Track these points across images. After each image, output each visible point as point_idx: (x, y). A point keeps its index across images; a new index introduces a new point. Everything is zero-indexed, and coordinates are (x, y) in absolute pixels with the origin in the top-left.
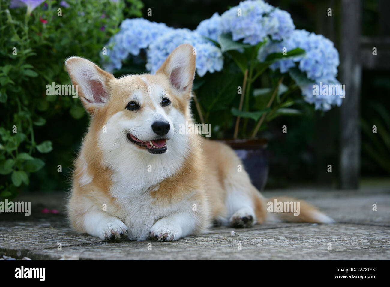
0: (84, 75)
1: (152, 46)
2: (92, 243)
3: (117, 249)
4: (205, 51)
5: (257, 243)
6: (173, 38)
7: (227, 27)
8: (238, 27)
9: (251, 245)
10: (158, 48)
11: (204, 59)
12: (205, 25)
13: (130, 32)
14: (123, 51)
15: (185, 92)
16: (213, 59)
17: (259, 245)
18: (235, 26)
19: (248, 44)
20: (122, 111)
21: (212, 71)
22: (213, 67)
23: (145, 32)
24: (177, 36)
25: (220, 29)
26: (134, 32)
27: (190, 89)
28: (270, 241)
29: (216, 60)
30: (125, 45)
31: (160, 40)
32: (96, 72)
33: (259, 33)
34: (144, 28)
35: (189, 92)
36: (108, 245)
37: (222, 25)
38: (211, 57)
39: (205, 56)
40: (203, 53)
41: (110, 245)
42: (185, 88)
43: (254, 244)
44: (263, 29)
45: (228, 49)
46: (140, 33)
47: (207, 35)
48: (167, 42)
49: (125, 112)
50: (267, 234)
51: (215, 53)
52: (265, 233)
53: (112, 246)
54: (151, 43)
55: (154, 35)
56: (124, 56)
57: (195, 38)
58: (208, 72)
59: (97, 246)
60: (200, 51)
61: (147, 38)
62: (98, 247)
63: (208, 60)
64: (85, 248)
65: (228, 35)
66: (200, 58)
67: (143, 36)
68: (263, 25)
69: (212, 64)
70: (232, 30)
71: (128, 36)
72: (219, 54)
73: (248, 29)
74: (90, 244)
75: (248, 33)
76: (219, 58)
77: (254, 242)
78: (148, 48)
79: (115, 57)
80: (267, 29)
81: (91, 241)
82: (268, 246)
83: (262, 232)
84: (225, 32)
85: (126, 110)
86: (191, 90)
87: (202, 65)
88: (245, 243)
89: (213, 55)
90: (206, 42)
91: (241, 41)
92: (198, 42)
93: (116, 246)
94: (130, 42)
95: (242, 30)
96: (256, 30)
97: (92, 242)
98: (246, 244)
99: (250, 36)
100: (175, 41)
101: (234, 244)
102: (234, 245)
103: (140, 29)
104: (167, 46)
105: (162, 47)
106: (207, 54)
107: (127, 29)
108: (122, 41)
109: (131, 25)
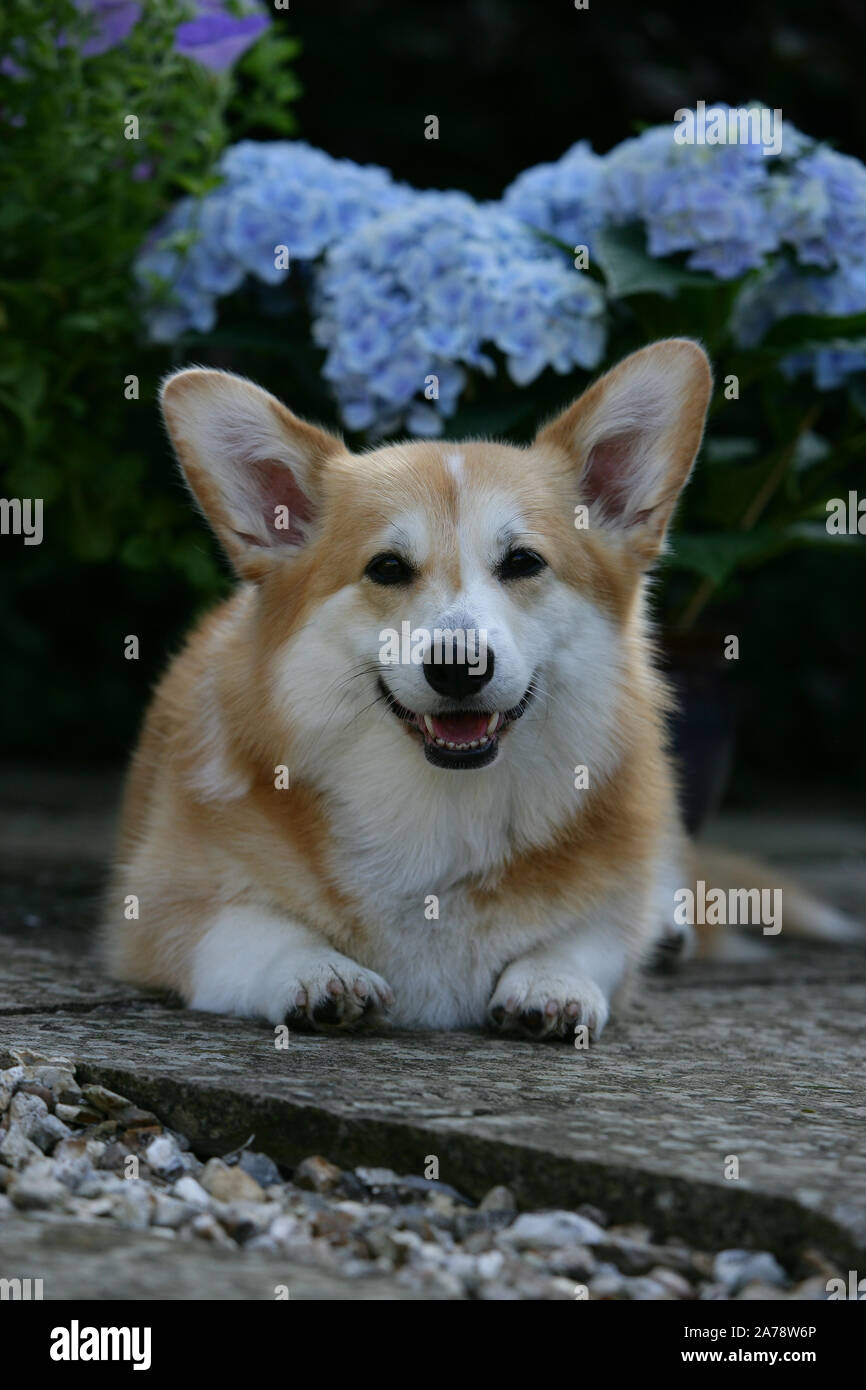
0: (232, 439)
1: (337, 255)
2: (103, 1004)
3: (205, 1035)
4: (544, 289)
5: (724, 1046)
6: (422, 229)
7: (627, 203)
8: (672, 204)
9: (703, 1050)
10: (363, 264)
11: (536, 321)
12: (536, 185)
13: (254, 194)
14: (224, 263)
15: (637, 532)
16: (570, 322)
17: (733, 1053)
18: (662, 199)
19: (707, 274)
20: (353, 582)
21: (563, 367)
22: (567, 353)
23: (316, 199)
24: (441, 222)
25: (597, 205)
26: (270, 195)
27: (661, 522)
28: (767, 1039)
29: (582, 326)
30: (235, 242)
31: (367, 234)
32: (273, 427)
33: (750, 234)
34: (310, 182)
35: (659, 533)
36: (166, 1017)
37: (609, 190)
38: (564, 313)
39: (540, 307)
40: (535, 295)
41: (175, 1016)
42: (644, 515)
43: (711, 1046)
44: (764, 223)
45: (633, 288)
46: (294, 201)
47: (543, 224)
48: (401, 244)
49: (365, 586)
50: (748, 1008)
51: (580, 300)
52: (739, 1004)
53: (184, 1023)
54: (335, 242)
55: (347, 212)
56: (228, 284)
57: (504, 237)
58: (548, 371)
59: (124, 1017)
60: (524, 290)
61: (320, 222)
62: (132, 1021)
63: (550, 324)
64: (83, 1024)
65: (631, 233)
66: (521, 313)
67: (306, 215)
68: (768, 205)
69: (565, 341)
70: (647, 215)
71: (249, 208)
72: (595, 306)
73: (712, 216)
74: (95, 1005)
75: (708, 233)
76: (594, 320)
77: (713, 1041)
78: (321, 259)
79: (190, 284)
80: (781, 219)
81: (98, 994)
82: (768, 1060)
83: (726, 997)
84: (620, 220)
85: (366, 580)
86: (666, 527)
87: (528, 343)
88: (680, 1042)
89: (571, 305)
90: (547, 257)
91: (677, 260)
92: (518, 251)
93: (200, 1023)
94: (252, 232)
95: (686, 217)
96: (740, 223)
97: (102, 1001)
98: (682, 1045)
99: (718, 244)
100: (432, 241)
101: (641, 1045)
102: (638, 1048)
103: (295, 185)
104: (397, 261)
105: (378, 259)
106: (548, 301)
107: (245, 181)
108: (222, 227)
109: (261, 165)
